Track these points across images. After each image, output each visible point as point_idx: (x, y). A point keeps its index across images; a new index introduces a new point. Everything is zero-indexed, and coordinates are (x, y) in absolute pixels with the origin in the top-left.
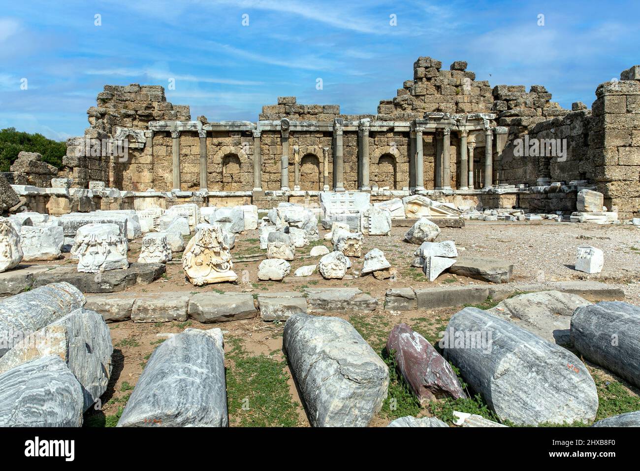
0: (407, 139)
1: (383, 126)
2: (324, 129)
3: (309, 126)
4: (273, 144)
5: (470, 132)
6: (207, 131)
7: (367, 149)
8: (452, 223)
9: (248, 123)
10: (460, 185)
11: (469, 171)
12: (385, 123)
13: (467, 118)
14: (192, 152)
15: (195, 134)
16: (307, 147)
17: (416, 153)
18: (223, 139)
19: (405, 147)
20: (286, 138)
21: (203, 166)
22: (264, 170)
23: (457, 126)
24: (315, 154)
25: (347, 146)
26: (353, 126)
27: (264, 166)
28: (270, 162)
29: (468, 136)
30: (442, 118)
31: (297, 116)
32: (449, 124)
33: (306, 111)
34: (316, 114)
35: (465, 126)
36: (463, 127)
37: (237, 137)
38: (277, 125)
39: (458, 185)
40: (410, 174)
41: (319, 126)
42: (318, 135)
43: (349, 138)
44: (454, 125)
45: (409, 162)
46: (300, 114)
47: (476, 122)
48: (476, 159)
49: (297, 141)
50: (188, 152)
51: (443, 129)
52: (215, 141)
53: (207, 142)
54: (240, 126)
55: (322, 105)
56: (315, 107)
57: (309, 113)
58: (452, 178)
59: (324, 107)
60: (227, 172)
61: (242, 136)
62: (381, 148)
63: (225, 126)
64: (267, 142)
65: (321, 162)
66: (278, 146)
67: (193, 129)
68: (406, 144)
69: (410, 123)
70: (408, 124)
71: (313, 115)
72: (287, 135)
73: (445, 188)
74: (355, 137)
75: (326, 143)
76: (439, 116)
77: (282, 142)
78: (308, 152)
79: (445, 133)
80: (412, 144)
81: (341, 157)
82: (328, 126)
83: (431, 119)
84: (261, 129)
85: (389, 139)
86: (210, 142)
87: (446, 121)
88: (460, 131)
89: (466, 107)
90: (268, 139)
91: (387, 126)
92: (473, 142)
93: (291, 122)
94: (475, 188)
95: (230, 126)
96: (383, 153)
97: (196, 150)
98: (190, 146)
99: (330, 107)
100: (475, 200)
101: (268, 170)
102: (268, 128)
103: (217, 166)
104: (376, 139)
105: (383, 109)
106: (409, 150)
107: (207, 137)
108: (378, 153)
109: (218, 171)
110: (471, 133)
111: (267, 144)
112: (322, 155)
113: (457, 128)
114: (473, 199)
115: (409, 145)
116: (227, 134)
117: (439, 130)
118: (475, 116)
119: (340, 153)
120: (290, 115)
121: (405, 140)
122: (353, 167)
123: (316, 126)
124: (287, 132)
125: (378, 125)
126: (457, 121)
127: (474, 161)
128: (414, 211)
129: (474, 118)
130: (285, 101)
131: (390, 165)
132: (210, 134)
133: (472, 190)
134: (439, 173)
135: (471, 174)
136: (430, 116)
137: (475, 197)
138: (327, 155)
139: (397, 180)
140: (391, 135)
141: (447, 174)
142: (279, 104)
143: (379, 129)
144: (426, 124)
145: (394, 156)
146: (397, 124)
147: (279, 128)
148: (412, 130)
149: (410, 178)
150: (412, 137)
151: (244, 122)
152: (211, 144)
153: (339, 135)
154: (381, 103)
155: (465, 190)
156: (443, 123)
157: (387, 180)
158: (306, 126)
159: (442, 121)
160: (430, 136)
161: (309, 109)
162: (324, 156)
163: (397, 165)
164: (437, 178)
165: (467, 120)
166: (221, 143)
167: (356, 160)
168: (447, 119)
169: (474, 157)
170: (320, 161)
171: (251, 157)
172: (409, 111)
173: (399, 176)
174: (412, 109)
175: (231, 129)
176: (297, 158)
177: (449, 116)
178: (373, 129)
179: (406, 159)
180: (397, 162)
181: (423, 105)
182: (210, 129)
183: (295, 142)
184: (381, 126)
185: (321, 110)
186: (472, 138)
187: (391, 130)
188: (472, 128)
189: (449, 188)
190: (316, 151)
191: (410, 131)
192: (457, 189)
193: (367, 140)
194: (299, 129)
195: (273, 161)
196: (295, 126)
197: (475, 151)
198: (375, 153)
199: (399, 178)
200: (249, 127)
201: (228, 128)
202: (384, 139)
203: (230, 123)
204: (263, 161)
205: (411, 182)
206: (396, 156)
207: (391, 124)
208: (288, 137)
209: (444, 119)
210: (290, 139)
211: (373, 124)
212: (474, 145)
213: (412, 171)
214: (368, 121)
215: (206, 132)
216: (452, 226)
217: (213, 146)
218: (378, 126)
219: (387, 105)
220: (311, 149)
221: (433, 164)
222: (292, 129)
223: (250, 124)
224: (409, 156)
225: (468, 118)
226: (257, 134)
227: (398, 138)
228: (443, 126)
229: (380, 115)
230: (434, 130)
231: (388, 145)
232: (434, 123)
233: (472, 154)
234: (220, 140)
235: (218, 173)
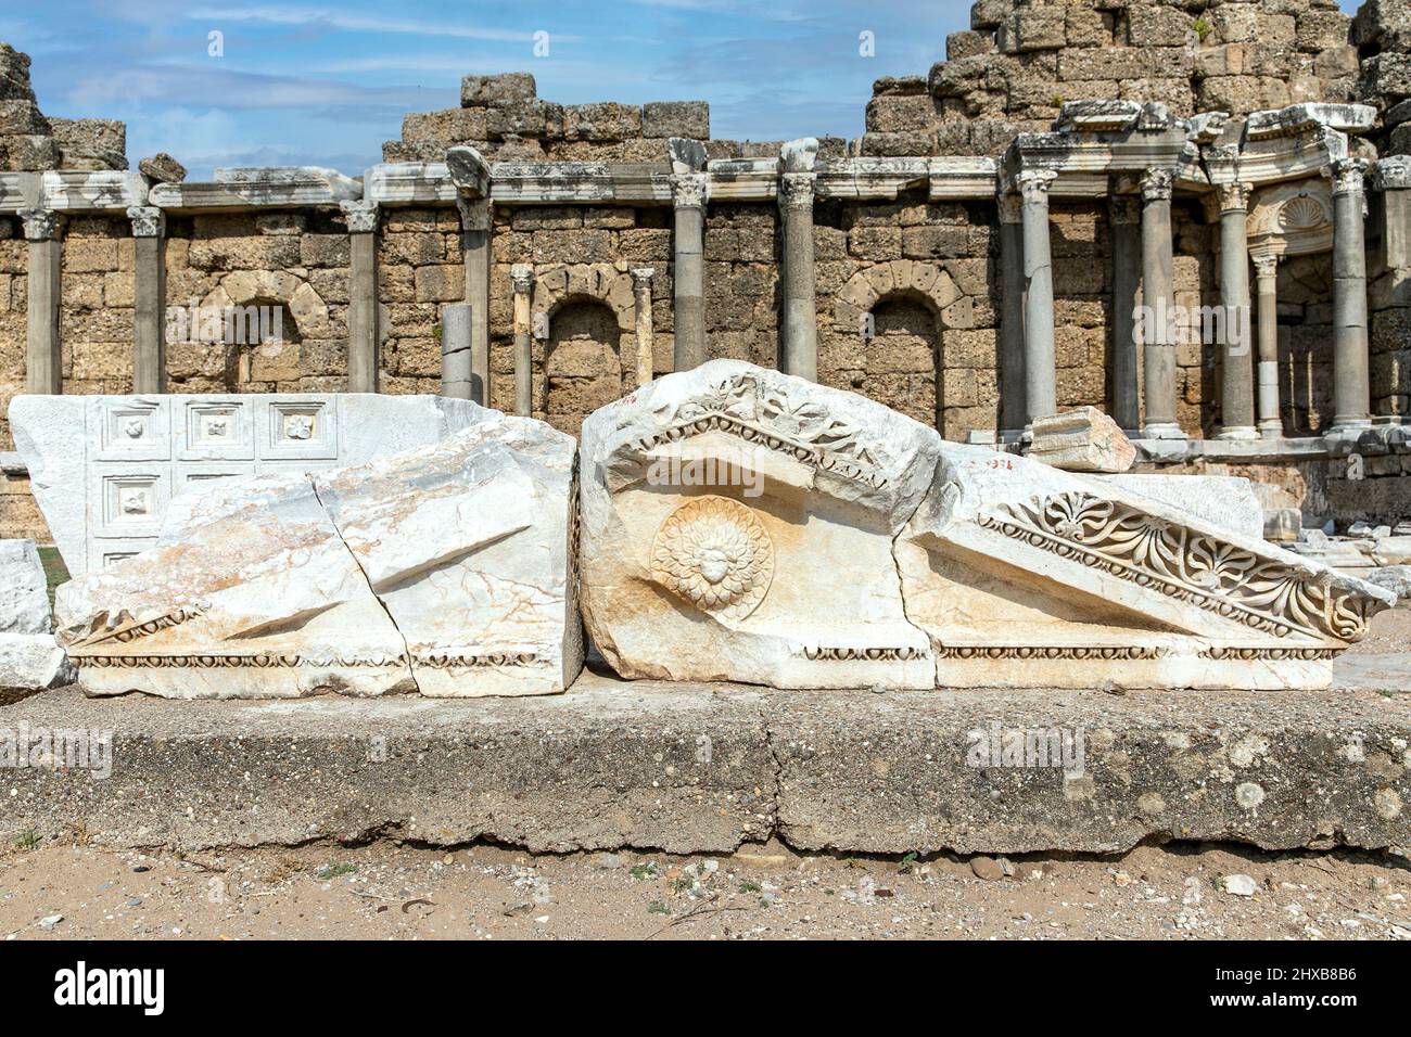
0: (986, 229)
1: (881, 177)
2: (634, 193)
3: (574, 180)
4: (432, 258)
5: (1259, 192)
6: (162, 210)
7: (805, 271)
9: (321, 172)
10: (1220, 422)
11: (1257, 358)
12: (890, 165)
13: (1244, 132)
14: (108, 297)
15: (118, 224)
16: (568, 268)
17: (1024, 283)
18: (230, 241)
19: (980, 263)
20: (479, 233)
21: (149, 350)
22: (392, 363)
23: (1203, 164)
24: (600, 294)
25: (734, 263)
26: (754, 178)
27: (395, 349)
28: (416, 330)
29: (1250, 209)
30: (1134, 127)
31: (534, 146)
32: (1165, 151)
33: (571, 127)
34: (613, 141)
35: (1236, 165)
36: (1230, 169)
37: (284, 233)
38: (439, 182)
39: (1212, 419)
40: (999, 376)
41: (612, 182)
42: (613, 221)
43: (743, 231)
44: (1187, 159)
45: (997, 325)
46: (546, 142)
47: (1288, 143)
48: (1286, 310)
49: (526, 244)
50: (94, 298)
51: (1138, 175)
52: (201, 250)
53: (170, 256)
54: (294, 186)
56: (608, 111)
57: (582, 136)
58: (1186, 389)
59: (645, 114)
60: (256, 378)
61: (306, 230)
62: (876, 267)
63: (234, 188)
64: (403, 252)
65: (624, 331)
66: (450, 268)
67: (107, 202)
68: (984, 251)
69: (996, 163)
70: (988, 165)
71: (598, 142)
72: (483, 222)
73: (1156, 429)
74: (764, 224)
75: (646, 253)
76: (1118, 118)
77: (462, 247)
78: (574, 288)
79: (1150, 194)
80: (1008, 249)
81: (691, 299)
82: (648, 181)
83: (1085, 131)
84: (378, 194)
85: (908, 231)
86: (178, 254)
87: (1152, 141)
88: (1215, 192)
89: (1241, 93)
90: (407, 240)
91: (898, 177)
92: (1276, 236)
93: (495, 169)
94: (1287, 432)
95: (253, 187)
96: (885, 290)
97: (123, 288)
98: (102, 273)
99: (669, 110)
100: (1289, 483)
101: (408, 363)
102: (406, 194)
103: (205, 351)
104: (855, 231)
105: (885, 114)
106: (995, 276)
107: (170, 234)
108: (863, 288)
109: (208, 370)
110: (1265, 196)
111: (404, 261)
112: (629, 300)
113: (1199, 174)
114: (1281, 480)
115: (994, 254)
116: (245, 221)
117: (1125, 185)
118: (1281, 120)
119: (691, 283)
120: (503, 142)
121: (979, 235)
122: (760, 347)
123: (601, 182)
124: (481, 207)
125: (859, 172)
126: (1200, 146)
127: (1282, 320)
129: (1276, 127)
130: (486, 93)
131: (917, 339)
132: (179, 224)
133: (1273, 441)
134: (1125, 369)
135: (1269, 370)
136: (1079, 119)
137: (1292, 471)
138: (646, 298)
139: (947, 402)
140: (919, 213)
141: (1164, 368)
142: (467, 104)
143: (866, 190)
144: (1064, 153)
145: (932, 301)
146: (940, 165)
147: (448, 193)
148: (1006, 187)
149: (1001, 390)
150: (1007, 218)
151: (307, 169)
152: (182, 263)
153: (685, 208)
154: (881, 88)
155: (1241, 438)
156: (1138, 151)
157: (905, 403)
158: (559, 182)
159: (1135, 139)
160: (1085, 217)
161: (581, 119)
162: (638, 307)
163: (947, 337)
164: (1118, 388)
165: (1247, 141)
166: (224, 259)
167: (770, 317)
168: (1156, 131)
169: (1278, 302)
170: (623, 324)
171: (341, 314)
172: (993, 117)
173: (955, 386)
174: (1006, 111)
175: (257, 201)
176: (529, 318)
177: (1163, 117)
178: (838, 189)
179: (985, 312)
180: (947, 328)
181: (1053, 89)
182: (176, 200)
183: (517, 248)
184: (873, 177)
185: (630, 124)
186: (1270, 218)
187: (917, 192)
188: (1270, 172)
189: (1170, 429)
190: (606, 285)
191: (998, 192)
192: (1208, 437)
193: (802, 225)
194: (531, 193)
195: (427, 328)
196: (516, 183)
197: (1284, 272)
198: (850, 291)
199: (954, 390)
200: (331, 190)
201: (243, 197)
202: (886, 230)
203: (253, 178)
204: (387, 327)
205: (1007, 409)
206: (940, 303)
207: (917, 166)
208: (484, 226)
209: (1145, 132)
210: (497, 240)
211: (839, 166)
212: (1279, 247)
213: (1012, 363)
214: (810, 149)
215: (156, 212)
217: (193, 273)
218: (861, 177)
219: (902, 99)
220: (583, 278)
221: (1100, 334)
222: (502, 193)
223: (333, 179)
224: (996, 298)
225: (1251, 131)
226: (360, 217)
227: (946, 226)
228: (1135, 163)
229: (874, 136)
230: (1099, 188)
231: (904, 256)
232: (1099, 151)
233: (1268, 287)
234: (221, 245)
235: (212, 378)
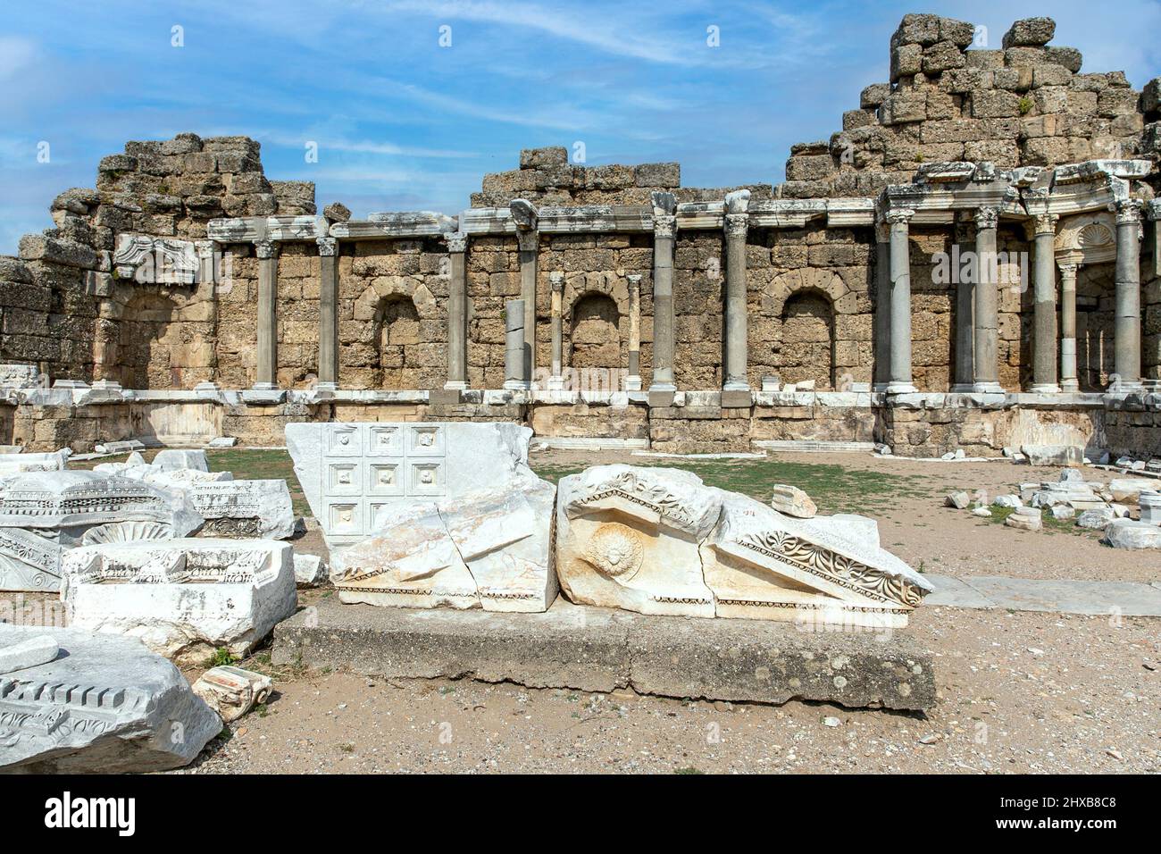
0: (867, 246)
1: (794, 213)
2: (629, 226)
3: (590, 218)
4: (501, 268)
5: (1064, 220)
6: (337, 239)
7: (741, 277)
8: (841, 682)
9: (433, 215)
10: (1032, 379)
11: (1061, 336)
12: (800, 204)
13: (1054, 179)
14: (305, 293)
15: (311, 247)
16: (586, 274)
17: (892, 285)
18: (377, 258)
19: (862, 270)
20: (530, 252)
21: (329, 326)
22: (475, 335)
23: (1022, 202)
24: (607, 291)
25: (694, 270)
26: (708, 215)
27: (477, 326)
28: (490, 314)
29: (1057, 232)
30: (971, 179)
31: (566, 195)
32: (992, 195)
33: (590, 181)
34: (617, 189)
35: (1047, 202)
36: (1043, 205)
37: (410, 253)
38: (505, 220)
39: (1027, 378)
40: (875, 346)
41: (615, 219)
42: (616, 243)
43: (700, 249)
44: (1011, 199)
45: (873, 311)
46: (573, 191)
47: (1084, 187)
48: (1084, 301)
49: (560, 259)
50: (296, 294)
51: (974, 211)
52: (360, 263)
53: (341, 268)
54: (416, 223)
55: (633, 164)
56: (613, 171)
57: (597, 187)
58: (1008, 356)
59: (637, 171)
60: (392, 343)
61: (423, 251)
62: (790, 272)
63: (380, 226)
64: (483, 264)
65: (622, 315)
66: (512, 274)
67: (305, 235)
68: (865, 262)
69: (874, 202)
70: (869, 203)
71: (607, 191)
72: (532, 246)
73: (982, 386)
74: (715, 243)
75: (636, 264)
76: (958, 174)
77: (519, 261)
78: (590, 287)
79: (980, 225)
80: (881, 255)
81: (665, 297)
82: (639, 218)
83: (934, 182)
84: (467, 229)
85: (813, 248)
86: (347, 266)
87: (984, 188)
88: (1032, 220)
89: (1053, 149)
90: (485, 257)
91: (806, 213)
92: (1075, 250)
93: (541, 211)
94: (1082, 387)
95: (392, 224)
96: (796, 288)
97: (314, 287)
98: (301, 278)
99: (653, 169)
100: (1081, 424)
101: (485, 335)
102: (484, 228)
103: (361, 327)
104: (776, 249)
105: (799, 168)
106: (872, 278)
107: (342, 253)
108: (780, 287)
109: (363, 338)
110: (1069, 223)
111: (483, 270)
112: (625, 295)
113: (1020, 208)
114: (1075, 422)
115: (872, 263)
116: (386, 245)
117: (965, 217)
118: (1079, 171)
119: (664, 287)
120: (546, 192)
121: (862, 250)
122: (710, 326)
123: (608, 219)
124: (531, 236)
125: (779, 210)
126: (1020, 190)
127: (1079, 308)
128: (607, 566)
129: (1076, 176)
130: (536, 160)
131: (818, 320)
132: (347, 247)
133: (1071, 393)
134: (964, 342)
135: (1070, 345)
136: (931, 175)
137: (1083, 416)
138: (636, 294)
139: (838, 363)
140: (820, 236)
141: (989, 344)
142: (523, 168)
143: (784, 222)
144: (920, 197)
145: (829, 295)
146: (835, 204)
147: (511, 227)
148: (880, 219)
149: (875, 355)
150: (881, 239)
151: (425, 213)
152: (348, 272)
153: (661, 238)
154: (796, 151)
155: (1047, 392)
156: (973, 195)
157: (810, 363)
158: (581, 219)
159: (971, 188)
160: (937, 237)
161: (596, 176)
162: (631, 300)
163: (838, 319)
164: (959, 355)
165: (1054, 185)
166: (374, 269)
167: (718, 306)
168: (987, 182)
169: (1077, 296)
170: (621, 310)
171: (444, 304)
172: (875, 169)
173: (843, 352)
174: (883, 165)
175: (394, 233)
176: (558, 305)
177: (991, 172)
178: (765, 221)
179: (865, 303)
180: (838, 313)
181: (916, 149)
182: (345, 233)
183: (554, 261)
184: (788, 213)
185: (628, 178)
186: (1072, 238)
187: (819, 222)
188: (1072, 206)
189: (993, 386)
190: (610, 285)
191: (875, 222)
192: (1024, 390)
193: (739, 249)
194: (563, 227)
195: (497, 313)
196: (554, 220)
197: (1083, 274)
198: (772, 289)
199: (842, 355)
200: (438, 226)
201: (386, 231)
202: (798, 247)
203: (391, 219)
204: (472, 312)
205: (878, 368)
206: (833, 297)
207: (818, 205)
208: (533, 248)
209: (978, 182)
210: (541, 257)
211: (765, 206)
212: (1079, 258)
213: (881, 338)
214: (745, 198)
215: (333, 241)
216: (838, 697)
217: (355, 278)
218: (780, 213)
219: (811, 157)
220: (596, 280)
221: (947, 318)
222: (545, 227)
223: (440, 218)
224: (873, 293)
225: (1058, 178)
226: (456, 242)
227: (839, 245)
228: (973, 203)
229: (791, 184)
230: (948, 218)
231: (809, 265)
232: (945, 196)
233: (1070, 286)
234: (372, 260)
235: (365, 344)
